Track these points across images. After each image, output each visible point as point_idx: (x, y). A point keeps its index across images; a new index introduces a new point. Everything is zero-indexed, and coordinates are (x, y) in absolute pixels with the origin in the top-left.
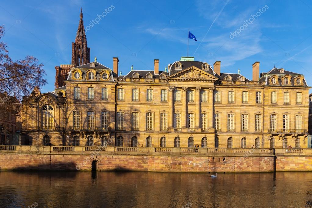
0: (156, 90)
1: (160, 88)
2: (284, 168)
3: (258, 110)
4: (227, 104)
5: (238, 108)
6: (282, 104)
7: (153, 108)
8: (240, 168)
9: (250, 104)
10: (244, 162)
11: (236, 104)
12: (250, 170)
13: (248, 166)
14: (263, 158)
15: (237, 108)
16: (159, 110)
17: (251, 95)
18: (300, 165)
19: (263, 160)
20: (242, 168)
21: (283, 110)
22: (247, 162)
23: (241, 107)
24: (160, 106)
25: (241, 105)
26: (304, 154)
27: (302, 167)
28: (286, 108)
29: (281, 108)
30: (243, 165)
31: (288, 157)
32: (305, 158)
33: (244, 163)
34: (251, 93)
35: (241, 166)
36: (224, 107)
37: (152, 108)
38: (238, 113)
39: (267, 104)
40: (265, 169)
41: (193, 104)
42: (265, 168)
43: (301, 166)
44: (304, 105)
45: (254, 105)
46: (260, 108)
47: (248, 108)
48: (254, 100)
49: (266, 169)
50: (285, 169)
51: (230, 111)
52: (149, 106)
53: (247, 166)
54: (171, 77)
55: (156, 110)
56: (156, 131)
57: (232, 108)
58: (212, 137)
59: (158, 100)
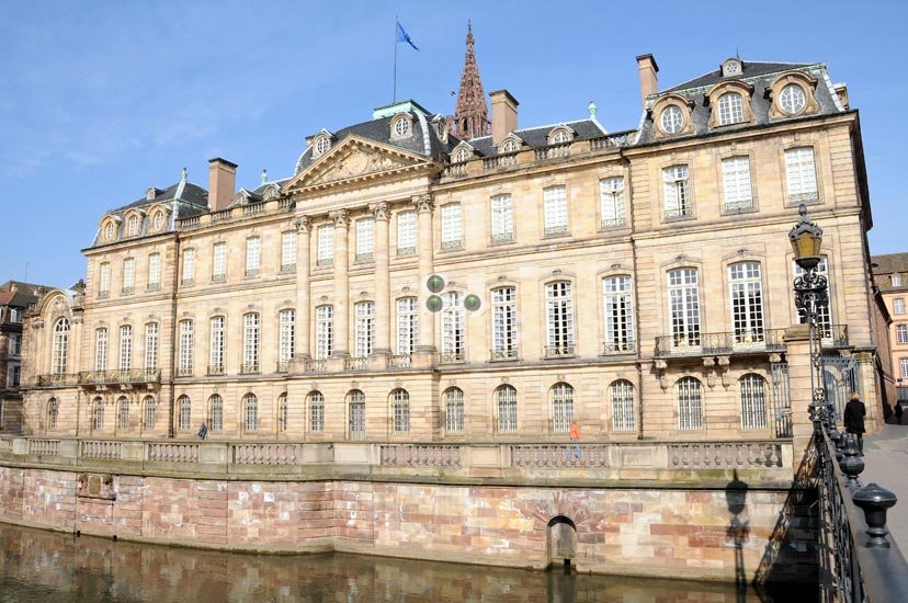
0: (269, 237)
1: (279, 227)
2: (372, 538)
3: (612, 256)
4: (485, 249)
6: (716, 217)
7: (258, 296)
8: (159, 524)
9: (576, 236)
10: (174, 498)
11: (519, 245)
12: (191, 535)
13: (186, 520)
14: (244, 484)
15: (522, 258)
16: (274, 303)
17: (579, 195)
18: (443, 527)
19: (243, 495)
20: (166, 525)
21: (724, 241)
22: (181, 501)
23: (537, 251)
24: (278, 288)
25: (538, 243)
26: (464, 473)
27: (454, 540)
28: (737, 232)
29: (711, 235)
30: (170, 512)
31: (394, 486)
32: (471, 493)
33: (174, 503)
34: (575, 191)
35: (164, 518)
36: (475, 264)
38: (530, 280)
39: (644, 223)
40: (249, 536)
42: (252, 533)
43: (448, 532)
44: (830, 204)
45: (594, 235)
46: (620, 246)
48: (590, 216)
49: (256, 539)
50: (377, 542)
51: (496, 276)
52: (249, 292)
53: (181, 517)
54: (292, 187)
55: (265, 303)
57: (506, 260)
58: (423, 388)
59: (272, 269)
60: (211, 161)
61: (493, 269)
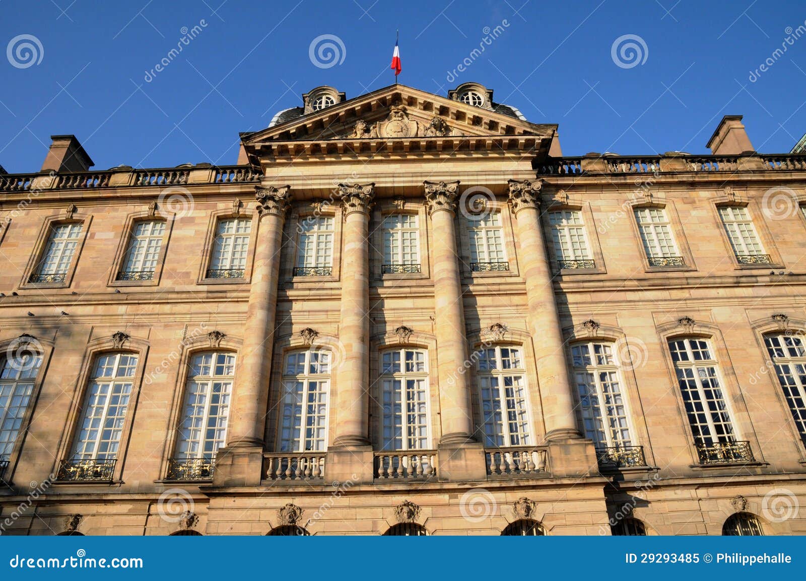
0: (188, 222)
4: (643, 275)
5: (722, 292)
7: (144, 320)
11: (705, 274)
15: (712, 293)
16: (180, 333)
23: (737, 285)
24: (195, 308)
36: (631, 295)
37: (138, 319)
38: (737, 327)
41: (413, 283)
47: (787, 290)
51: (672, 317)
52: (122, 309)
55: (159, 334)
56: (135, 483)
57: (685, 294)
58: (588, 518)
59: (187, 274)
60: (55, 138)
61: (662, 306)
